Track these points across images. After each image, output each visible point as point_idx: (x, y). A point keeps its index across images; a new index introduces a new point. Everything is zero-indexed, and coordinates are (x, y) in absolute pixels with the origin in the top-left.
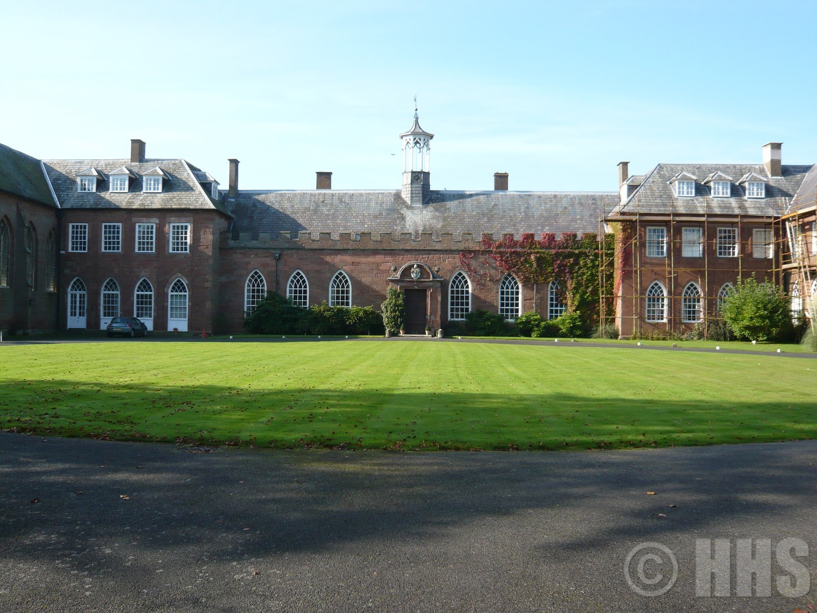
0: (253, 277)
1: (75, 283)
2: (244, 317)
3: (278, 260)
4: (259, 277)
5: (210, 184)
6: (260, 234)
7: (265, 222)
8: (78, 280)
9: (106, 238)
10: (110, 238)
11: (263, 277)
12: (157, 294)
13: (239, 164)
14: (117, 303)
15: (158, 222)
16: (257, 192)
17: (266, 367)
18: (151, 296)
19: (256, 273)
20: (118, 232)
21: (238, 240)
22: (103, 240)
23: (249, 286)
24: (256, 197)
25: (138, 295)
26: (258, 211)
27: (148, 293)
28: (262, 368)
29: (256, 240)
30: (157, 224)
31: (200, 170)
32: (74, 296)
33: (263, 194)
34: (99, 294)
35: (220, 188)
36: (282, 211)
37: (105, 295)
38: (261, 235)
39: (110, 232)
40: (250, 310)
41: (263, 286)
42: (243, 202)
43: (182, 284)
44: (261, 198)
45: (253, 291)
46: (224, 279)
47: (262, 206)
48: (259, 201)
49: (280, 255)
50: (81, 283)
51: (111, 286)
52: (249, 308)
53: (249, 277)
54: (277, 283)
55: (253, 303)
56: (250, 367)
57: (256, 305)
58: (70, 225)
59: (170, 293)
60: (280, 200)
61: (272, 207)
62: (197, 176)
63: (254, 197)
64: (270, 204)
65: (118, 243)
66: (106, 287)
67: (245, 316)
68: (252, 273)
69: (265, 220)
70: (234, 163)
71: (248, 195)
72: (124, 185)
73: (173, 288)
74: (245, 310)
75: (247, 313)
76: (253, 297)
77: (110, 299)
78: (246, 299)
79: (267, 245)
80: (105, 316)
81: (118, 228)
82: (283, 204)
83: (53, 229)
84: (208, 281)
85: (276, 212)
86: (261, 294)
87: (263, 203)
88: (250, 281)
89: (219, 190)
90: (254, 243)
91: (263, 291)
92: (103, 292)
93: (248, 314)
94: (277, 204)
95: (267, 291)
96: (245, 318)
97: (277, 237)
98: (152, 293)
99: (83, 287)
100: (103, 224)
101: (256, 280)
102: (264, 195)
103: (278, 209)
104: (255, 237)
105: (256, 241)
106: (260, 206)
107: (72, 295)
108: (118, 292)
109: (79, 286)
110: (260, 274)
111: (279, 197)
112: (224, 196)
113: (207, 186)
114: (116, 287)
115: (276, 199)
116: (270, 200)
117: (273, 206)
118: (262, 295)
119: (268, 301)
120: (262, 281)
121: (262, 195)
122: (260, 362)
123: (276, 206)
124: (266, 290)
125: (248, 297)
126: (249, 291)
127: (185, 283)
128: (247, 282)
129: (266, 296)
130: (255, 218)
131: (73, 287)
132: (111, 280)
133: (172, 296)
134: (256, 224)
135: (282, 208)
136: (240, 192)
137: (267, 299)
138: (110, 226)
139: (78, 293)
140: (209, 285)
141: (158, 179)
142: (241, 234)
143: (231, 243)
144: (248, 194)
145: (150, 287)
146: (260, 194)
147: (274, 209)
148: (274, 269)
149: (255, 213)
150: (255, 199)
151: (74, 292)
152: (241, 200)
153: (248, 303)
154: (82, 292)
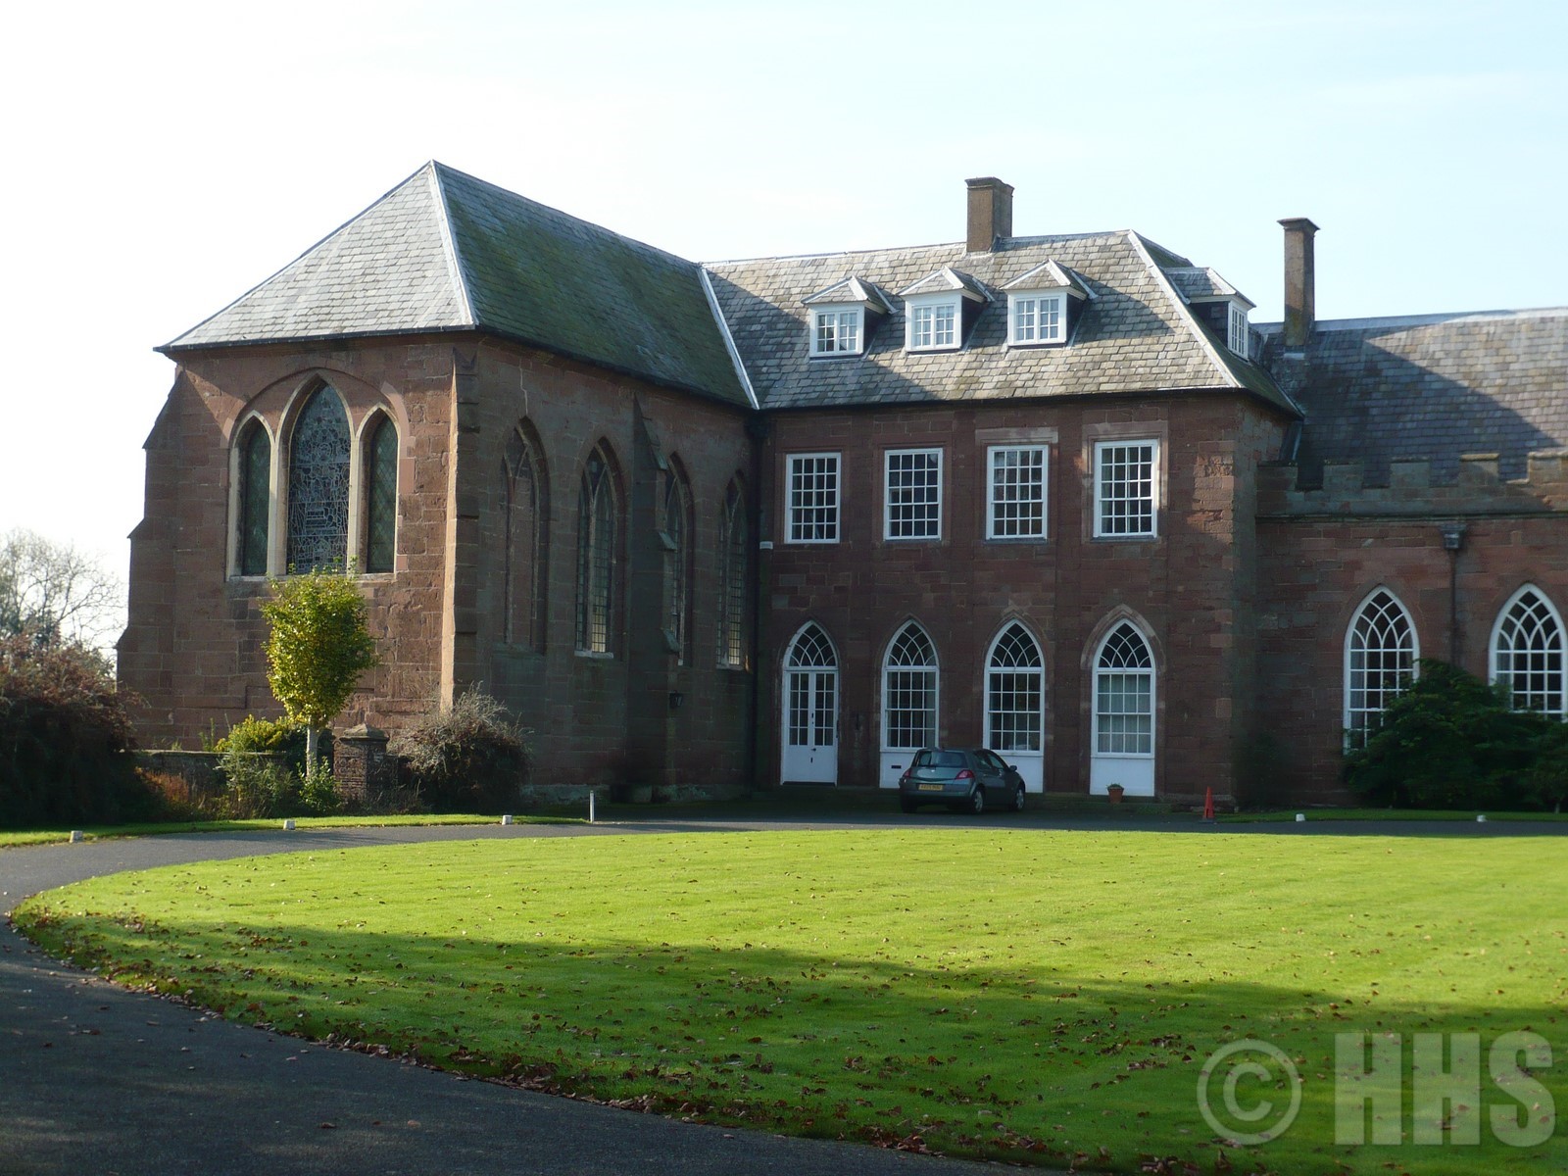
0: (1371, 611)
1: (803, 641)
2: (1343, 749)
3: (1457, 552)
4: (1394, 611)
5: (1223, 305)
6: (1393, 466)
7: (1409, 425)
8: (812, 631)
9: (894, 497)
10: (907, 496)
11: (1406, 613)
12: (1057, 673)
13: (1317, 233)
14: (929, 703)
15: (1055, 440)
16: (1378, 325)
17: (1428, 925)
18: (1035, 678)
19: (1382, 599)
20: (933, 478)
21: (1320, 488)
22: (887, 503)
23: (1357, 643)
24: (1378, 342)
25: (995, 678)
26: (1383, 388)
27: (1028, 670)
28: (1410, 927)
29: (1382, 487)
30: (1051, 447)
31: (1186, 264)
32: (800, 682)
33: (1400, 329)
34: (872, 673)
35: (1254, 317)
36: (1466, 383)
37: (893, 676)
38: (1399, 470)
39: (907, 479)
40: (1363, 726)
41: (1406, 643)
42: (1332, 361)
43: (1136, 640)
44: (1392, 343)
45: (1374, 660)
46: (1271, 621)
47: (1398, 372)
48: (1387, 356)
49: (1465, 536)
50: (822, 641)
51: (913, 647)
52: (1358, 719)
53: (1359, 614)
54: (1457, 632)
55: (1373, 700)
56: (1371, 924)
57: (1382, 710)
58: (790, 460)
59: (1097, 671)
60: (1460, 346)
61: (1431, 373)
62: (1179, 284)
63: (1371, 341)
64: (1423, 364)
65: (933, 511)
66: (896, 651)
67: (1346, 744)
68: (1369, 600)
69: (1409, 417)
70: (1301, 232)
71: (1351, 337)
72: (950, 325)
73: (1107, 653)
74: (1347, 724)
75: (1352, 735)
76: (1373, 680)
77: (908, 690)
78: (1348, 689)
79: (1417, 505)
80: (893, 743)
81: (933, 464)
82: (1469, 362)
83: (739, 473)
84: (1218, 629)
85: (1449, 388)
86: (1398, 670)
87: (1400, 362)
88: (1362, 626)
89: (1251, 327)
90: (1375, 498)
91: (1406, 660)
92: (887, 669)
93: (1358, 742)
94: (1450, 362)
95: (1421, 660)
96: (1346, 752)
97: (1453, 476)
98: (1041, 670)
99: (827, 652)
100: (888, 454)
101: (1382, 624)
102: (1403, 335)
103: (1453, 378)
104: (1377, 478)
105: (1378, 491)
106: (1391, 372)
107: (794, 677)
108: (935, 669)
109: (815, 649)
110: (1396, 600)
111: (1454, 338)
112: (1268, 346)
113: (1212, 313)
114: (927, 652)
115: (1446, 347)
116: (1428, 351)
117: (1435, 370)
118: (1406, 677)
119: (1425, 696)
120: (1402, 626)
121: (1397, 335)
122: (1406, 907)
123: (1447, 369)
124: (1416, 655)
125: (1357, 680)
126: (1357, 660)
127: (1144, 632)
128: (1352, 629)
129: (1416, 676)
130: (1374, 411)
131: (797, 652)
132: (912, 630)
133: (1103, 678)
134: (1380, 434)
135: (1466, 376)
136: (1321, 329)
137: (1421, 687)
138: (908, 458)
139: (813, 671)
140: (1222, 641)
141: (1055, 302)
142: (1329, 470)
143: (1297, 499)
144: (1351, 332)
145: (1033, 652)
146: (1386, 331)
147: (1440, 379)
148: (1445, 584)
149: (1374, 395)
150: (1374, 347)
151: (801, 669)
152: (1326, 353)
153: (1357, 700)
154: (825, 669)
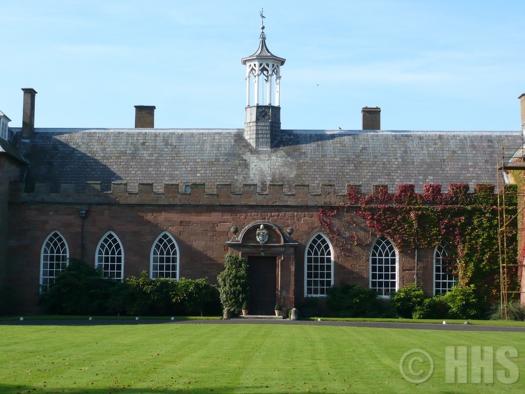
0: (51, 240)
2: (39, 292)
3: (84, 218)
4: (60, 240)
6: (62, 185)
7: (68, 169)
11: (64, 241)
13: (36, 94)
16: (58, 131)
17: (67, 359)
19: (56, 235)
21: (33, 192)
23: (46, 252)
24: (58, 137)
26: (59, 155)
28: (61, 360)
29: (57, 192)
33: (66, 133)
36: (90, 155)
38: (63, 186)
40: (47, 283)
41: (65, 252)
42: (40, 144)
44: (63, 138)
45: (52, 258)
46: (13, 243)
47: (65, 149)
48: (61, 143)
49: (87, 212)
52: (45, 281)
53: (47, 240)
54: (83, 248)
55: (51, 273)
56: (45, 359)
57: (54, 277)
60: (88, 141)
61: (77, 150)
63: (55, 137)
64: (74, 147)
67: (40, 290)
68: (51, 235)
69: (68, 166)
70: (30, 93)
71: (48, 135)
74: (41, 283)
75: (43, 287)
76: (52, 266)
78: (42, 269)
79: (70, 200)
82: (91, 147)
85: (83, 156)
86: (61, 262)
87: (66, 145)
88: (48, 245)
89: (9, 129)
90: (54, 196)
91: (64, 258)
93: (45, 289)
94: (84, 146)
95: (70, 259)
96: (40, 294)
97: (84, 189)
101: (55, 244)
102: (67, 135)
103: (85, 152)
104: (55, 189)
105: (56, 194)
106: (62, 149)
110: (61, 236)
111: (86, 138)
112: (16, 136)
115: (83, 141)
116: (76, 142)
117: (79, 149)
118: (64, 265)
119: (71, 272)
120: (63, 245)
121: (65, 135)
122: (60, 352)
123: (83, 149)
124: (68, 257)
125: (45, 266)
126: (45, 258)
128: (44, 246)
129: (68, 264)
130: (55, 164)
134: (57, 172)
135: (90, 152)
136: (36, 131)
137: (70, 269)
142: (37, 185)
143: (24, 196)
144: (47, 133)
146: (62, 133)
147: (80, 153)
148: (79, 230)
149: (55, 157)
150: (56, 139)
152: (38, 141)
153: (45, 273)
